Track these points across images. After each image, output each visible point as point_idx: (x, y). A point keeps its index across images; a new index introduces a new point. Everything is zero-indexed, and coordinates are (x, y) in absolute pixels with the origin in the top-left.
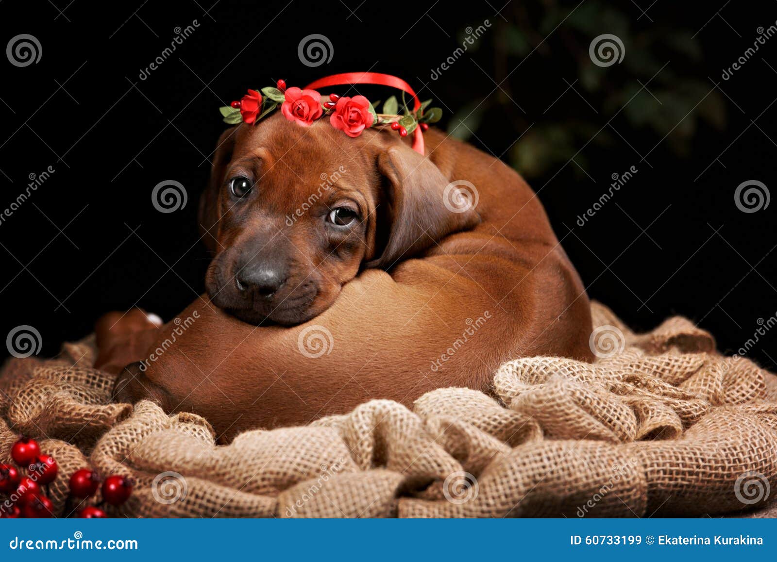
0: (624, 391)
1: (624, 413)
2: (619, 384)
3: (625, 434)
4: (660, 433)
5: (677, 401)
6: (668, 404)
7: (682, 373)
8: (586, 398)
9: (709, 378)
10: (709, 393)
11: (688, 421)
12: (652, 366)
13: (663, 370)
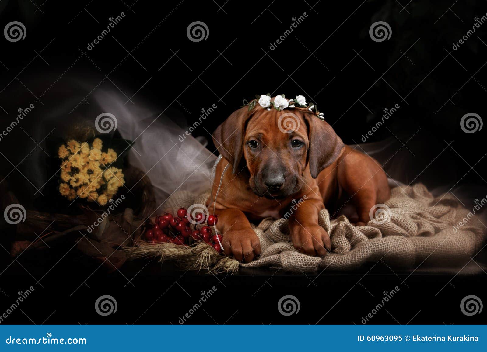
0: (416, 218)
1: (413, 225)
2: (415, 215)
3: (412, 233)
4: (425, 234)
5: (435, 223)
6: (431, 224)
7: (440, 213)
8: (399, 219)
9: (450, 216)
10: (449, 222)
11: (437, 231)
12: (429, 210)
13: (433, 212)
